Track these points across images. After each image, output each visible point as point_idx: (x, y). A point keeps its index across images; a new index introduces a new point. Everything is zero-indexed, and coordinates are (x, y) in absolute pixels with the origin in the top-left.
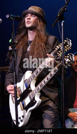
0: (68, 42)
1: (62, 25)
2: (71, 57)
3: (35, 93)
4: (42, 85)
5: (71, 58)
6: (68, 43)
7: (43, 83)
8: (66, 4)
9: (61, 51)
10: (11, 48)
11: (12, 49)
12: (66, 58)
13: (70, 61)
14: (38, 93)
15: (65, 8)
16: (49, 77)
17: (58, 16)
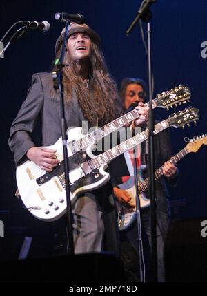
0: (186, 90)
17: (140, 12)
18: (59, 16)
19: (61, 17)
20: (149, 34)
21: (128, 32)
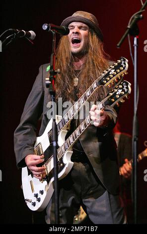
0: (123, 62)
1: (135, 42)
2: (125, 86)
3: (63, 150)
4: (75, 135)
5: (125, 89)
6: (123, 64)
7: (77, 132)
8: (143, 7)
9: (109, 77)
10: (50, 80)
11: (50, 82)
12: (116, 89)
13: (123, 93)
14: (69, 150)
15: (140, 14)
16: (88, 122)
17: (129, 27)
18: (46, 27)
19: (48, 28)
20: (135, 48)
21: (118, 45)
